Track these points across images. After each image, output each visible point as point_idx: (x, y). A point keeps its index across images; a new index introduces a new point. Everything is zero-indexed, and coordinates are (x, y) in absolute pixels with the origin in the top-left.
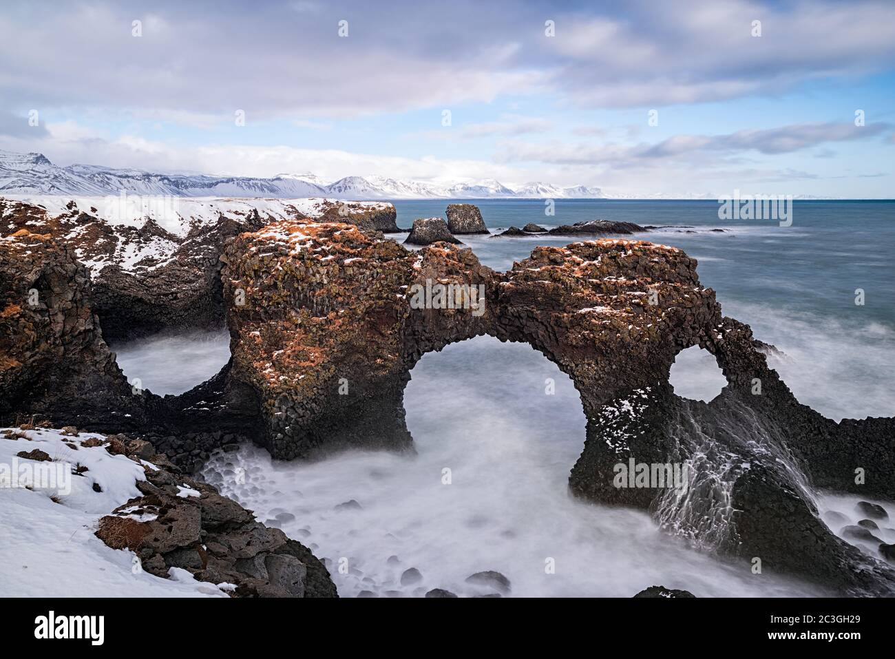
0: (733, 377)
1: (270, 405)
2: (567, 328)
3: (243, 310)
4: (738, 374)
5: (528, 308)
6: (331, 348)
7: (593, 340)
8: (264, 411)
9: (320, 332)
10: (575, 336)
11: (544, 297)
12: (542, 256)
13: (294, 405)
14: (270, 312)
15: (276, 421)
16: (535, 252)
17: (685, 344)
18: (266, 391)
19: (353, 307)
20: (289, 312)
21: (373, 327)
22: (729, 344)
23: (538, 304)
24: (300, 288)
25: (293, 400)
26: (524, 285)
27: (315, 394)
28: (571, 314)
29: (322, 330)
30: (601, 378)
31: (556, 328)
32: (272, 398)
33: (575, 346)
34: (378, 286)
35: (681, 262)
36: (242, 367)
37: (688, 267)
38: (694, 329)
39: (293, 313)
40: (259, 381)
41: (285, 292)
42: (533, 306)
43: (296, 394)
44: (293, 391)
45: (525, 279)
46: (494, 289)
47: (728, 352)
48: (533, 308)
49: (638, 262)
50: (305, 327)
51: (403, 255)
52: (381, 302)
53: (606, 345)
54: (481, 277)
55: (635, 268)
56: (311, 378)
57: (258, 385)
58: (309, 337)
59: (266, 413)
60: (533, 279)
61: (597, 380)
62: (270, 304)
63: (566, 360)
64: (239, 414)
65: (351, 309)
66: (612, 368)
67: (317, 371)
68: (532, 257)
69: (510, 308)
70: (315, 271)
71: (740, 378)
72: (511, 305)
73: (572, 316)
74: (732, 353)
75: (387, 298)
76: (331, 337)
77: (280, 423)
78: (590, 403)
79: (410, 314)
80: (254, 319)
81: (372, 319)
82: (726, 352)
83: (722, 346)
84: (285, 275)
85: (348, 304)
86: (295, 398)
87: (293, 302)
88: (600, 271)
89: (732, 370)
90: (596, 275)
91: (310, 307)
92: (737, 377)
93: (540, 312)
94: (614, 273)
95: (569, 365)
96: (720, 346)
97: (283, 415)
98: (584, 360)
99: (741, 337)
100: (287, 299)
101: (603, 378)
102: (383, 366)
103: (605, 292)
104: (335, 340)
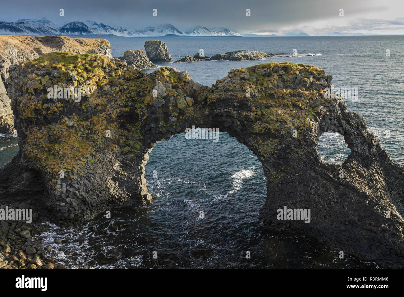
0: (355, 149)
1: (54, 183)
2: (252, 122)
3: (28, 117)
4: (358, 147)
5: (228, 110)
7: (270, 129)
8: (49, 188)
9: (87, 131)
10: (257, 127)
11: (238, 102)
12: (235, 75)
13: (71, 182)
14: (49, 118)
15: (59, 194)
16: (231, 73)
17: (326, 129)
18: (50, 173)
19: (109, 113)
20: (63, 118)
21: (122, 126)
22: (353, 128)
23: (234, 107)
24: (71, 101)
25: (71, 179)
26: (224, 95)
27: (86, 174)
28: (255, 113)
29: (88, 130)
30: (275, 153)
31: (245, 122)
32: (55, 178)
33: (258, 134)
34: (125, 98)
35: (323, 77)
36: (30, 158)
37: (327, 80)
38: (331, 120)
39: (66, 119)
40: (44, 167)
42: (231, 108)
44: (70, 173)
45: (225, 91)
46: (204, 98)
48: (231, 110)
49: (296, 78)
50: (76, 128)
51: (141, 76)
52: (127, 109)
53: (278, 132)
54: (195, 90)
55: (294, 82)
56: (83, 163)
57: (43, 170)
59: (51, 189)
60: (230, 91)
61: (273, 155)
62: (49, 112)
63: (252, 143)
64: (29, 191)
65: (107, 115)
67: (87, 158)
68: (228, 76)
69: (215, 110)
71: (359, 149)
72: (216, 108)
73: (256, 114)
74: (354, 134)
75: (131, 106)
76: (94, 134)
77: (62, 195)
78: (268, 169)
79: (148, 116)
80: (36, 124)
81: (122, 120)
82: (351, 133)
83: (348, 130)
85: (105, 111)
86: (72, 177)
87: (65, 111)
88: (272, 84)
89: (355, 145)
90: (270, 87)
91: (78, 114)
92: (358, 149)
93: (235, 112)
94: (281, 85)
95: (254, 146)
96: (347, 129)
97: (64, 190)
98: (263, 142)
99: (360, 123)
100: (60, 109)
101: (277, 153)
102: (131, 152)
103: (276, 98)
104: (98, 136)
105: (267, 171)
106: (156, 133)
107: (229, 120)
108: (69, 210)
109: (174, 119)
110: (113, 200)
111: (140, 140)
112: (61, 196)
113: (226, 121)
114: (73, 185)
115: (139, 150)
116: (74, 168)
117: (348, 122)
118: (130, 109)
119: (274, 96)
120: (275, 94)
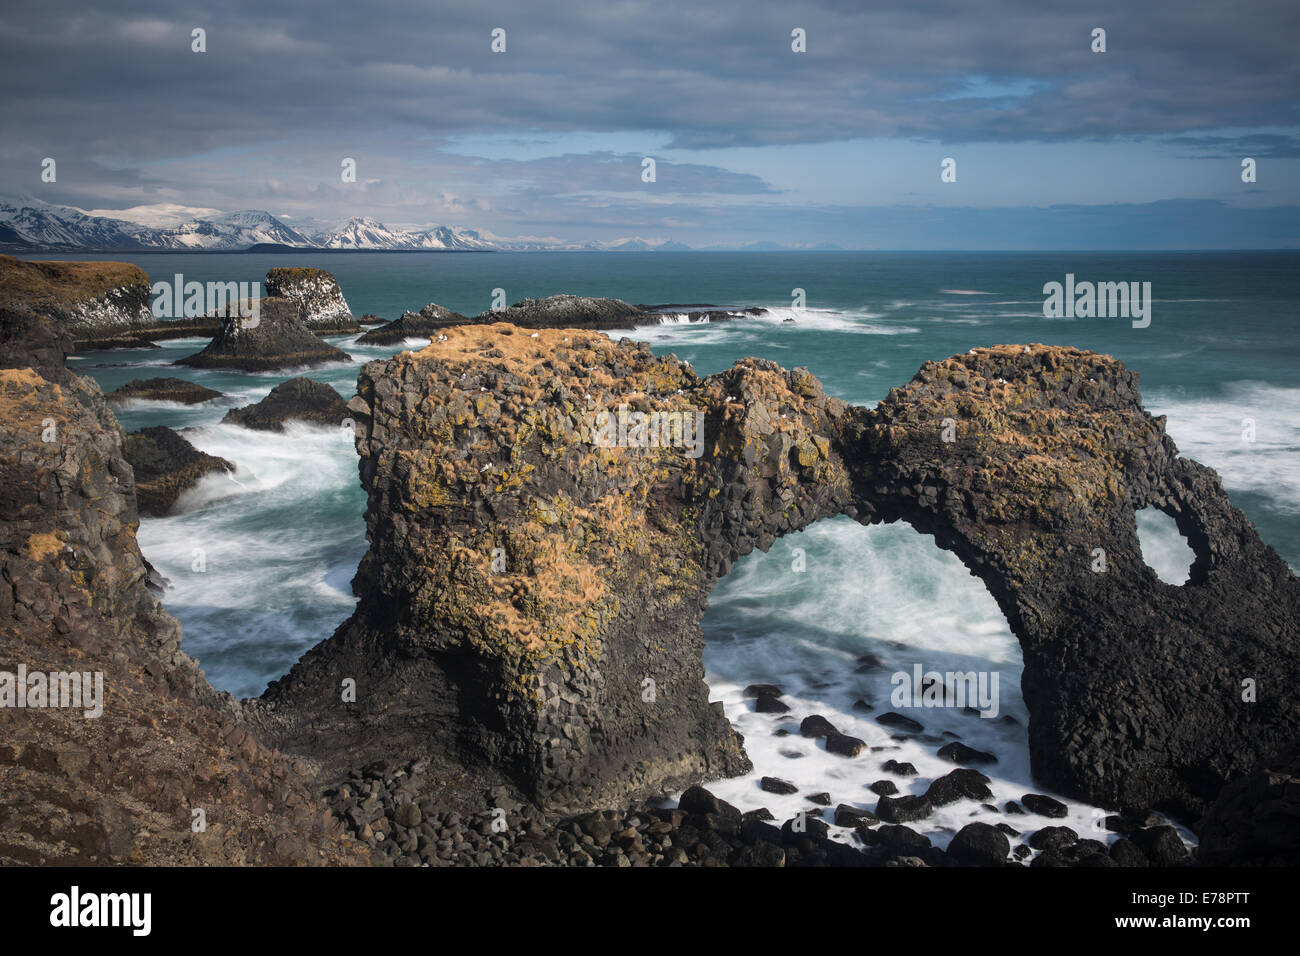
1: (527, 685)
2: (989, 492)
3: (430, 506)
4: (1218, 542)
5: (931, 465)
6: (609, 563)
7: (1033, 509)
8: (510, 699)
9: (593, 536)
10: (1002, 505)
11: (955, 445)
12: (938, 377)
13: (573, 678)
14: (495, 506)
15: (544, 714)
17: (1142, 503)
18: (512, 658)
19: (632, 484)
20: (533, 503)
21: (652, 519)
22: (1200, 498)
23: (947, 457)
24: (554, 455)
25: (571, 670)
26: (922, 428)
27: (601, 654)
28: (994, 470)
29: (594, 532)
30: (1048, 568)
31: (973, 494)
32: (530, 670)
33: (1001, 521)
37: (1128, 384)
38: (1150, 479)
39: (542, 505)
40: (492, 643)
41: (528, 467)
42: (937, 461)
43: (576, 656)
44: (569, 652)
45: (920, 417)
46: (859, 436)
47: (1202, 511)
49: (1070, 381)
50: (564, 528)
51: (690, 384)
52: (665, 473)
53: (1055, 514)
54: (834, 417)
55: (1066, 390)
56: (593, 623)
58: (574, 548)
60: (933, 417)
61: (1043, 572)
63: (989, 546)
65: (631, 489)
66: (1066, 550)
67: (599, 609)
69: (899, 467)
70: (580, 421)
72: (900, 461)
73: (996, 473)
74: (1207, 510)
75: (673, 463)
76: (609, 543)
77: (553, 716)
78: (1034, 611)
79: (722, 491)
80: (456, 522)
81: (653, 505)
82: (1199, 511)
84: (529, 431)
85: (626, 479)
86: (573, 664)
87: (539, 484)
88: (1022, 398)
89: (1210, 537)
90: (1019, 404)
91: (570, 491)
92: (1218, 547)
93: (949, 470)
94: (1038, 400)
95: (996, 552)
96: (1189, 501)
97: (556, 701)
98: (1018, 541)
99: (1212, 485)
100: (529, 479)
101: (1052, 567)
102: (672, 589)
103: (1034, 430)
104: (616, 549)
105: (1031, 613)
106: (741, 534)
107: (932, 491)
108: (570, 757)
109: (787, 496)
110: (643, 725)
111: (695, 555)
112: (549, 720)
113: (924, 493)
114: (578, 686)
115: (695, 583)
116: (580, 638)
117: (1187, 484)
118: (670, 472)
119: (1030, 425)
120: (1031, 422)
